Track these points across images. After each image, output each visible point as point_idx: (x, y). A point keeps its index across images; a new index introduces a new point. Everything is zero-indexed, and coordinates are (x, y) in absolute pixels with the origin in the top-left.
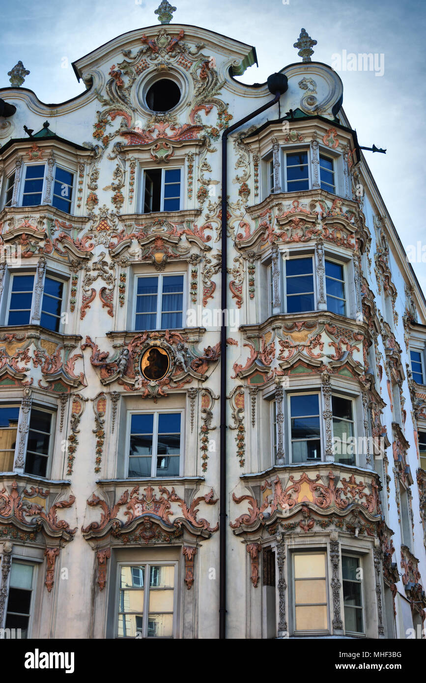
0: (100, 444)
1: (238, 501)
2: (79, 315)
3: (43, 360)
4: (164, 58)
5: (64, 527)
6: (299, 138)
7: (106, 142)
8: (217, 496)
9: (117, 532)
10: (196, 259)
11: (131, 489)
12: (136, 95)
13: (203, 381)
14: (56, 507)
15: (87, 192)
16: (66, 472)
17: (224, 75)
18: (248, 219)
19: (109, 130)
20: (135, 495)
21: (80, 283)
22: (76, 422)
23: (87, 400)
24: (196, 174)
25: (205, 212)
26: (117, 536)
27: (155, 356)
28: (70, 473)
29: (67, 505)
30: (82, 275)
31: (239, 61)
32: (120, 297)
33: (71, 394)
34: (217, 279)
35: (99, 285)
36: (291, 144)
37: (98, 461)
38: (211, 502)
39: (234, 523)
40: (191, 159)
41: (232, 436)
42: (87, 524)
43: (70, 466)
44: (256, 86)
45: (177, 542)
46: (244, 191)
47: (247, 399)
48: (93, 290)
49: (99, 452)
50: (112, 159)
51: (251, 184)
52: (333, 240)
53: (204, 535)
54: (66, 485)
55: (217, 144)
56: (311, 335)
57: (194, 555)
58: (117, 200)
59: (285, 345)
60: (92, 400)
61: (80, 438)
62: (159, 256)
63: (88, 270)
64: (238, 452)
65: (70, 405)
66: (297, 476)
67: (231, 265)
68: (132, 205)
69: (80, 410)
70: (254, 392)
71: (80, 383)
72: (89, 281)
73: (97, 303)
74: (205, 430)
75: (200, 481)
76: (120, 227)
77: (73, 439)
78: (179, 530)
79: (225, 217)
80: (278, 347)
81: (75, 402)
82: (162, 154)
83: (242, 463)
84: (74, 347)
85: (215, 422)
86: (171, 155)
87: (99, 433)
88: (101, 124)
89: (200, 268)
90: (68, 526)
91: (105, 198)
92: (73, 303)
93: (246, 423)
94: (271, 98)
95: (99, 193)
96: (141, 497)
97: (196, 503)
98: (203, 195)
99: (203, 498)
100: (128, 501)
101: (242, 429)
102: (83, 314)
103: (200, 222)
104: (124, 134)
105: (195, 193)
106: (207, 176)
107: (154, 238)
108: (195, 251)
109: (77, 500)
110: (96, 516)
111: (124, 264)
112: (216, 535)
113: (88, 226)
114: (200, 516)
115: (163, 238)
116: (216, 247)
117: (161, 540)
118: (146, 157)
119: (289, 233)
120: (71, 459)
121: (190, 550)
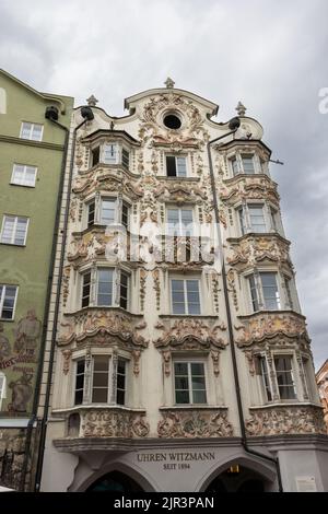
0: (158, 295)
1: (237, 329)
2: (139, 225)
4: (172, 105)
5: (142, 340)
6: (249, 150)
7: (146, 139)
8: (226, 326)
9: (174, 344)
10: (200, 203)
11: (178, 320)
12: (160, 120)
14: (137, 328)
15: (137, 163)
16: (140, 309)
17: (204, 117)
18: (224, 186)
19: (146, 134)
20: (181, 323)
21: (138, 208)
22: (143, 281)
23: (149, 270)
24: (195, 161)
25: (202, 180)
26: (174, 346)
28: (142, 309)
29: (143, 327)
30: (138, 204)
31: (211, 112)
32: (161, 218)
33: (139, 267)
34: (213, 213)
35: (149, 210)
37: (158, 304)
38: (224, 329)
39: (237, 341)
40: (192, 153)
41: (230, 294)
42: (155, 338)
43: (142, 306)
44: (221, 124)
45: (207, 351)
46: (221, 172)
47: (236, 276)
48: (146, 213)
49: (158, 299)
50: (150, 148)
51: (224, 170)
53: (221, 347)
54: (141, 316)
55: (204, 148)
56: (270, 245)
57: (218, 358)
58: (155, 169)
59: (257, 249)
60: (151, 271)
61: (146, 290)
62: (180, 199)
63: (142, 202)
64: (234, 303)
65: (139, 272)
66: (273, 316)
67: (219, 208)
68: (163, 172)
69: (145, 275)
70: (239, 273)
72: (143, 208)
73: (148, 220)
74: (215, 291)
75: (216, 317)
76: (158, 182)
77: (142, 291)
78: (209, 344)
79: (213, 184)
80: (252, 250)
81: (141, 271)
82: (177, 149)
83: (237, 309)
85: (221, 286)
86: (181, 151)
87: (157, 289)
88: (142, 131)
89: (203, 207)
90: (144, 339)
91: (148, 167)
93: (237, 288)
94: (229, 131)
95: (144, 164)
96: (185, 325)
97: (215, 329)
98: (200, 172)
99: (219, 327)
100: (178, 327)
101: (235, 291)
102: (141, 225)
103: (200, 185)
104: (155, 137)
105: (196, 171)
106: (201, 163)
107: (177, 190)
108: (198, 198)
109: (148, 325)
110: (160, 334)
111: (162, 201)
112: (229, 348)
113: (140, 180)
114: (218, 337)
115: (182, 190)
116: (210, 198)
117: (198, 349)
118: (168, 150)
119: (251, 194)
120: (142, 302)
121: (216, 355)
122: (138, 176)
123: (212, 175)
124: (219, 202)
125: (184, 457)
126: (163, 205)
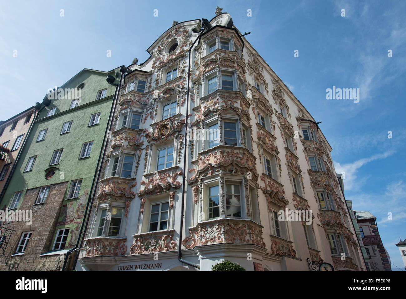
0: (146, 162)
3: (129, 139)
4: (173, 37)
5: (132, 194)
7: (155, 68)
9: (147, 191)
10: (179, 92)
13: (180, 132)
14: (131, 187)
15: (148, 86)
16: (135, 175)
18: (197, 73)
19: (156, 64)
21: (144, 113)
23: (143, 149)
24: (181, 66)
25: (184, 76)
27: (165, 128)
29: (134, 186)
30: (145, 110)
33: (138, 149)
34: (186, 96)
35: (150, 111)
36: (210, 41)
37: (145, 168)
38: (181, 174)
40: (180, 62)
42: (139, 191)
43: (136, 172)
45: (168, 192)
48: (148, 113)
49: (145, 165)
50: (157, 72)
52: (226, 66)
53: (177, 188)
54: (135, 179)
55: (188, 54)
56: (214, 101)
57: (173, 196)
58: (157, 84)
59: (205, 108)
60: (145, 149)
61: (140, 162)
62: (168, 96)
63: (147, 108)
64: (191, 154)
65: (138, 152)
66: (208, 155)
67: (192, 90)
69: (141, 153)
71: (142, 144)
73: (148, 118)
74: (180, 149)
77: (138, 163)
78: (168, 187)
81: (140, 151)
82: (170, 64)
83: (193, 157)
84: (141, 133)
85: (183, 145)
86: (173, 64)
87: (146, 159)
88: (154, 64)
89: (181, 95)
90: (134, 193)
91: (154, 85)
92: (142, 120)
93: (195, 143)
95: (152, 84)
97: (176, 176)
98: (183, 71)
101: (193, 145)
102: (144, 122)
103: (181, 80)
104: (160, 64)
105: (180, 72)
106: (185, 65)
107: (166, 90)
108: (179, 90)
109: (137, 184)
110: (143, 188)
111: (157, 102)
112: (182, 186)
113: (148, 95)
114: (177, 181)
115: (169, 89)
117: (163, 193)
125: (143, 266)
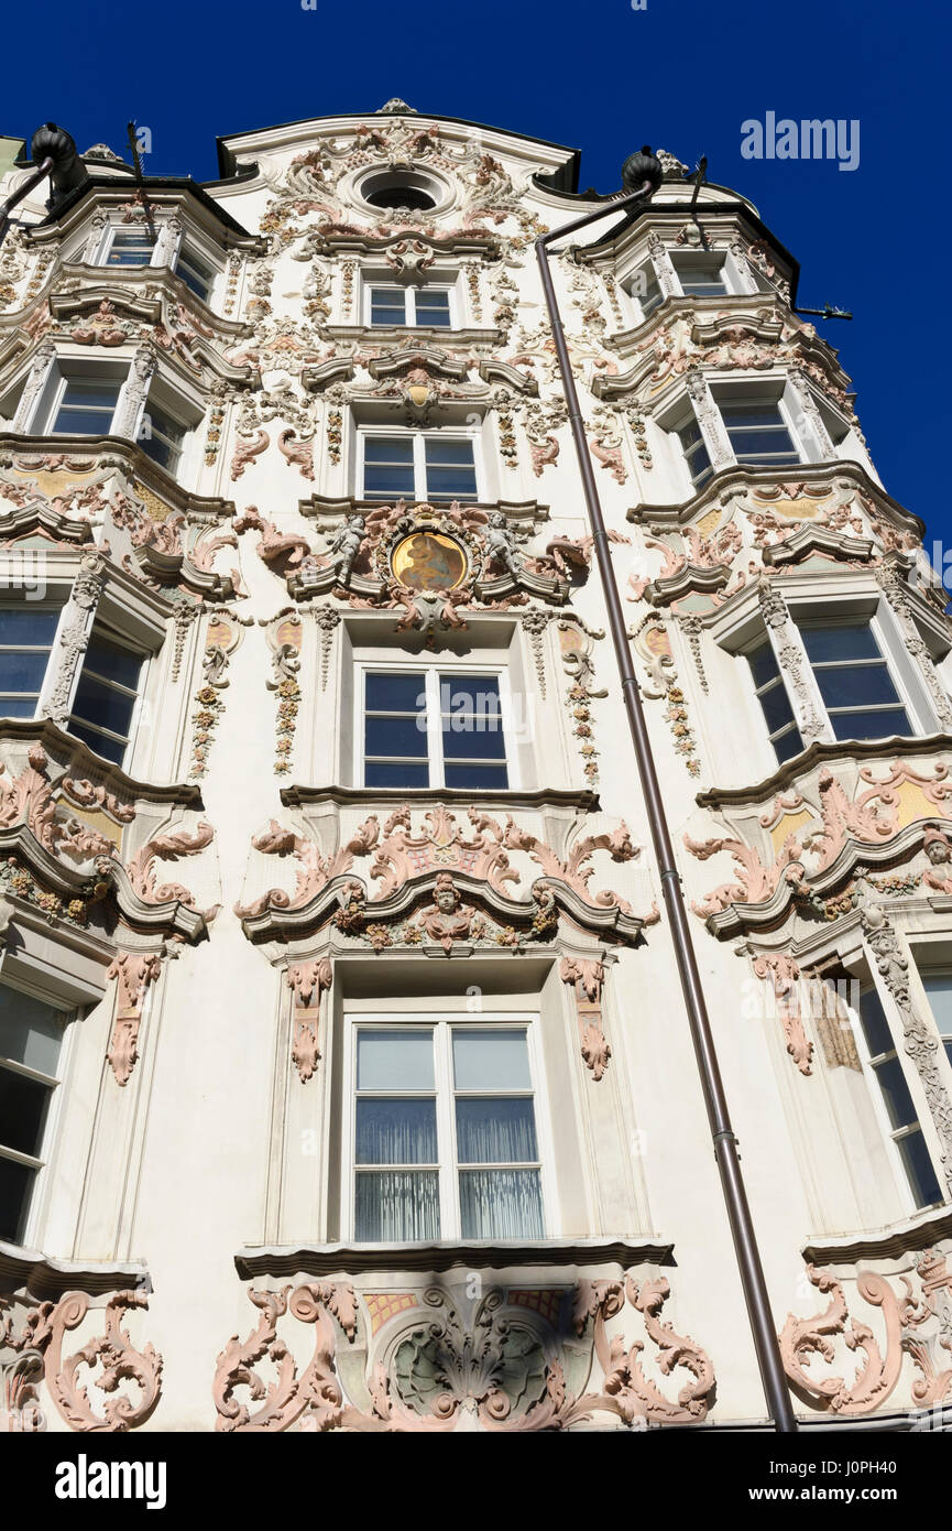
0: (287, 712)
1: (700, 852)
2: (228, 473)
3: (137, 521)
4: (399, 157)
7: (288, 238)
8: (640, 840)
9: (353, 916)
10: (504, 403)
11: (385, 814)
12: (349, 190)
14: (158, 851)
15: (246, 297)
16: (186, 769)
17: (522, 183)
18: (608, 356)
19: (289, 225)
20: (399, 828)
21: (231, 421)
22: (218, 665)
23: (250, 623)
24: (486, 290)
25: (514, 339)
26: (355, 928)
27: (429, 548)
28: (198, 770)
31: (550, 170)
32: (330, 449)
33: (204, 609)
34: (561, 433)
35: (276, 427)
37: (284, 752)
39: (702, 905)
40: (473, 268)
41: (656, 715)
42: (251, 895)
43: (200, 756)
44: (589, 195)
45: (538, 951)
46: (592, 317)
47: (677, 639)
48: (264, 435)
50: (302, 259)
51: (605, 312)
53: (618, 934)
55: (526, 258)
58: (315, 311)
59: (764, 523)
60: (264, 624)
61: (229, 697)
62: (418, 393)
63: (251, 405)
64: (677, 745)
65: (200, 629)
68: (350, 320)
69: (229, 641)
70: (694, 626)
71: (233, 591)
72: (253, 421)
73: (273, 457)
74: (581, 697)
75: (589, 802)
76: (324, 347)
77: (208, 698)
78: (547, 914)
80: (748, 529)
81: (215, 623)
82: (410, 259)
83: (693, 768)
84: (214, 525)
86: (430, 263)
88: (277, 216)
89: (517, 416)
90: (192, 899)
91: (287, 309)
92: (212, 450)
95: (274, 300)
96: (416, 834)
97: (582, 853)
98: (506, 317)
99: (604, 841)
100: (381, 841)
101: (677, 699)
102: (237, 472)
103: (507, 353)
104: (328, 229)
105: (487, 315)
107: (408, 360)
108: (497, 389)
109: (220, 837)
111: (337, 400)
113: (249, 343)
114: (600, 886)
115: (429, 360)
116: (551, 388)
117: (491, 944)
118: (377, 262)
119: (723, 353)
120: (204, 742)
121: (588, 966)
122: (245, 331)
123: (556, 327)
124: (588, 403)
126: (345, 411)
